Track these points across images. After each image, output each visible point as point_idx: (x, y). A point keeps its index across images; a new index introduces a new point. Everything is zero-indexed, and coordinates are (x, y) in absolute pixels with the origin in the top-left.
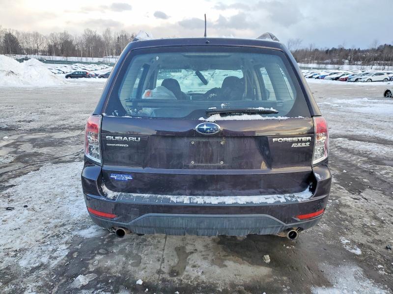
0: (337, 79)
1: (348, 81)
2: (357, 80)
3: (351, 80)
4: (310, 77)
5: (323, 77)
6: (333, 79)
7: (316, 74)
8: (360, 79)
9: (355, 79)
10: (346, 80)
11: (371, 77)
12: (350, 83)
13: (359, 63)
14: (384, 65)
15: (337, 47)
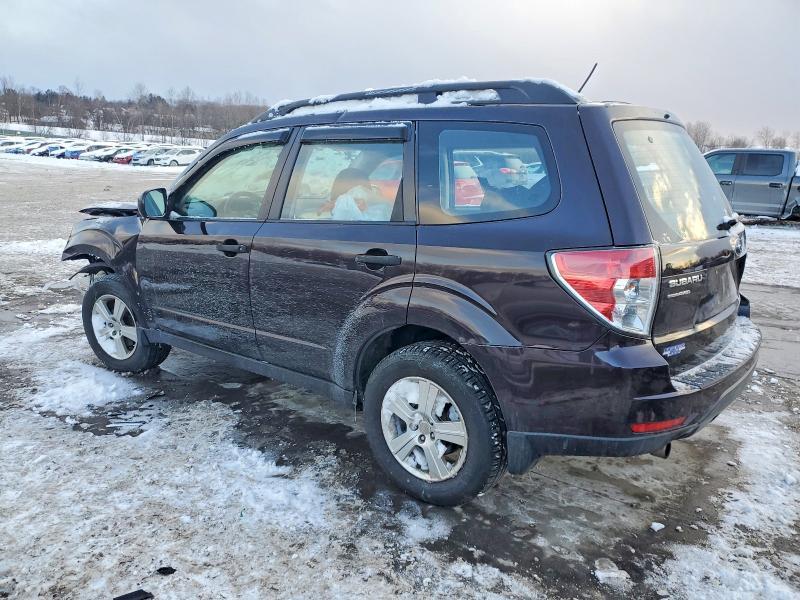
0: (108, 159)
1: (135, 164)
2: (150, 162)
3: (141, 161)
4: (41, 154)
5: (75, 155)
6: (100, 159)
7: (56, 148)
8: (158, 160)
9: (147, 159)
10: (128, 161)
11: (174, 157)
12: (138, 168)
13: (117, 127)
14: (164, 134)
15: (55, 89)
